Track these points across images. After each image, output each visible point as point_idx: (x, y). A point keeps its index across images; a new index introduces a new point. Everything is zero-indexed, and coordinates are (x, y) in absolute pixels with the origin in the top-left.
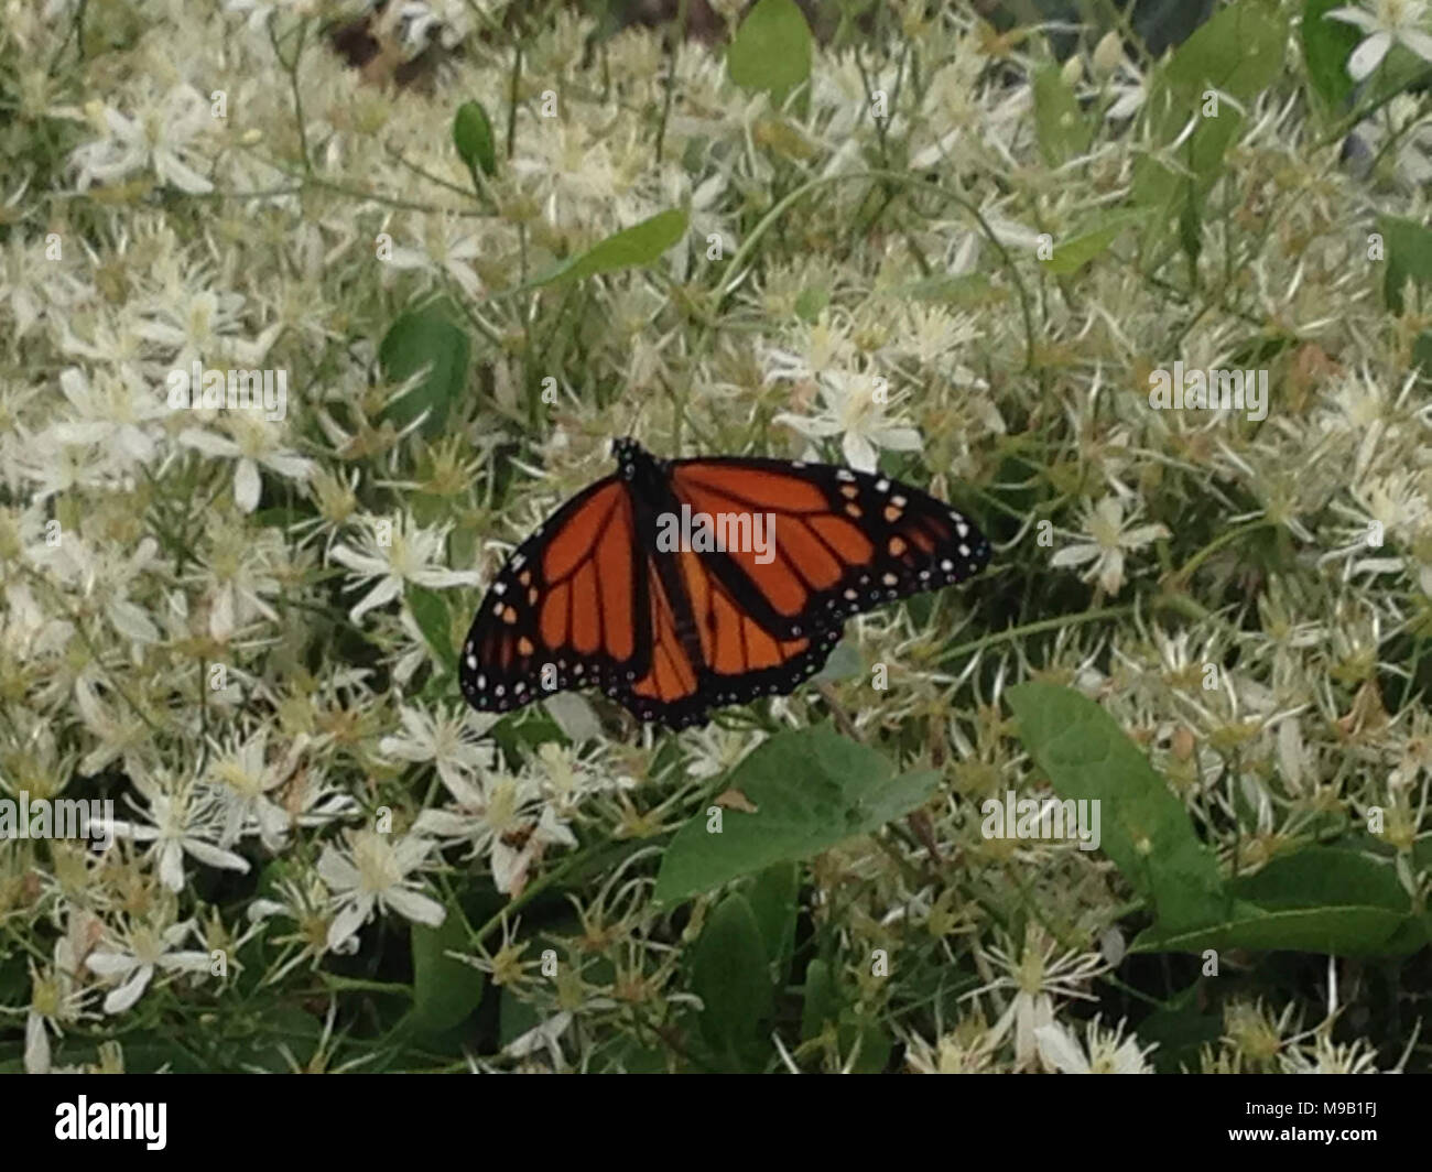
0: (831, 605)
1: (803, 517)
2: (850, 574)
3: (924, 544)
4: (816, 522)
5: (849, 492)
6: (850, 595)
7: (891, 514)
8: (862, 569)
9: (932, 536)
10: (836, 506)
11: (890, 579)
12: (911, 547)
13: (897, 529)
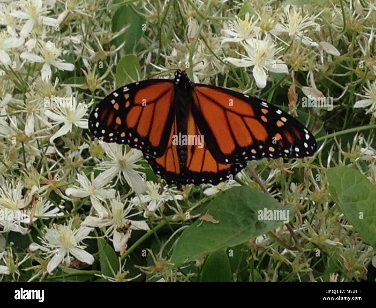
0: (244, 153)
1: (242, 116)
2: (255, 143)
3: (290, 139)
4: (246, 119)
5: (265, 111)
6: (253, 151)
7: (279, 124)
8: (261, 143)
9: (294, 136)
10: (257, 115)
11: (271, 149)
12: (284, 139)
13: (280, 130)
